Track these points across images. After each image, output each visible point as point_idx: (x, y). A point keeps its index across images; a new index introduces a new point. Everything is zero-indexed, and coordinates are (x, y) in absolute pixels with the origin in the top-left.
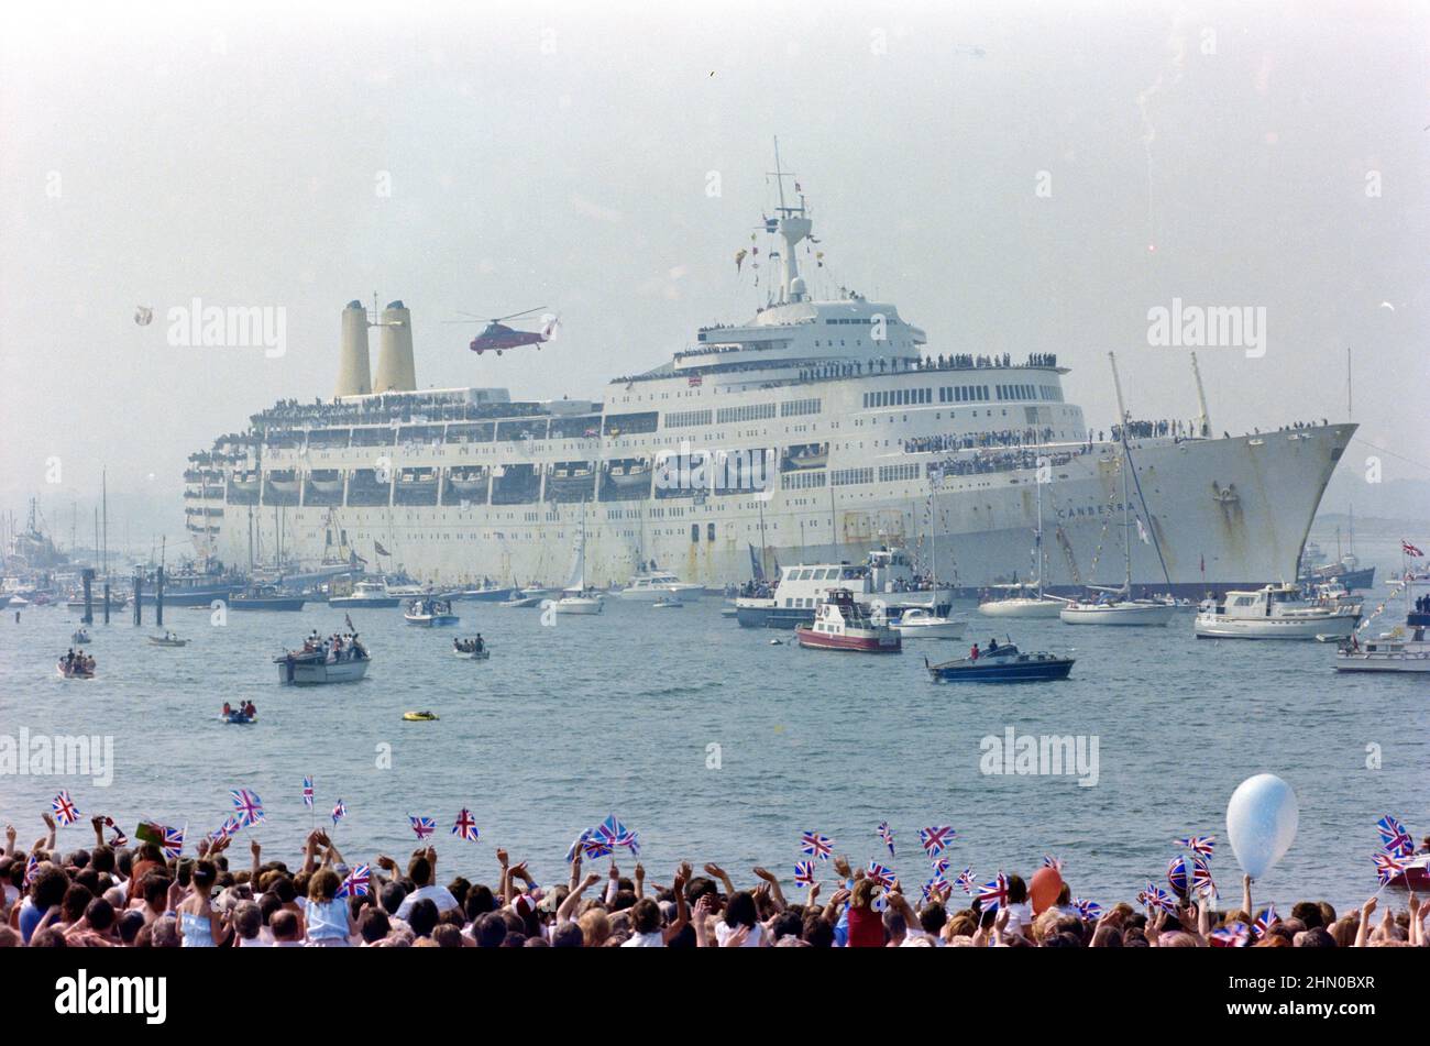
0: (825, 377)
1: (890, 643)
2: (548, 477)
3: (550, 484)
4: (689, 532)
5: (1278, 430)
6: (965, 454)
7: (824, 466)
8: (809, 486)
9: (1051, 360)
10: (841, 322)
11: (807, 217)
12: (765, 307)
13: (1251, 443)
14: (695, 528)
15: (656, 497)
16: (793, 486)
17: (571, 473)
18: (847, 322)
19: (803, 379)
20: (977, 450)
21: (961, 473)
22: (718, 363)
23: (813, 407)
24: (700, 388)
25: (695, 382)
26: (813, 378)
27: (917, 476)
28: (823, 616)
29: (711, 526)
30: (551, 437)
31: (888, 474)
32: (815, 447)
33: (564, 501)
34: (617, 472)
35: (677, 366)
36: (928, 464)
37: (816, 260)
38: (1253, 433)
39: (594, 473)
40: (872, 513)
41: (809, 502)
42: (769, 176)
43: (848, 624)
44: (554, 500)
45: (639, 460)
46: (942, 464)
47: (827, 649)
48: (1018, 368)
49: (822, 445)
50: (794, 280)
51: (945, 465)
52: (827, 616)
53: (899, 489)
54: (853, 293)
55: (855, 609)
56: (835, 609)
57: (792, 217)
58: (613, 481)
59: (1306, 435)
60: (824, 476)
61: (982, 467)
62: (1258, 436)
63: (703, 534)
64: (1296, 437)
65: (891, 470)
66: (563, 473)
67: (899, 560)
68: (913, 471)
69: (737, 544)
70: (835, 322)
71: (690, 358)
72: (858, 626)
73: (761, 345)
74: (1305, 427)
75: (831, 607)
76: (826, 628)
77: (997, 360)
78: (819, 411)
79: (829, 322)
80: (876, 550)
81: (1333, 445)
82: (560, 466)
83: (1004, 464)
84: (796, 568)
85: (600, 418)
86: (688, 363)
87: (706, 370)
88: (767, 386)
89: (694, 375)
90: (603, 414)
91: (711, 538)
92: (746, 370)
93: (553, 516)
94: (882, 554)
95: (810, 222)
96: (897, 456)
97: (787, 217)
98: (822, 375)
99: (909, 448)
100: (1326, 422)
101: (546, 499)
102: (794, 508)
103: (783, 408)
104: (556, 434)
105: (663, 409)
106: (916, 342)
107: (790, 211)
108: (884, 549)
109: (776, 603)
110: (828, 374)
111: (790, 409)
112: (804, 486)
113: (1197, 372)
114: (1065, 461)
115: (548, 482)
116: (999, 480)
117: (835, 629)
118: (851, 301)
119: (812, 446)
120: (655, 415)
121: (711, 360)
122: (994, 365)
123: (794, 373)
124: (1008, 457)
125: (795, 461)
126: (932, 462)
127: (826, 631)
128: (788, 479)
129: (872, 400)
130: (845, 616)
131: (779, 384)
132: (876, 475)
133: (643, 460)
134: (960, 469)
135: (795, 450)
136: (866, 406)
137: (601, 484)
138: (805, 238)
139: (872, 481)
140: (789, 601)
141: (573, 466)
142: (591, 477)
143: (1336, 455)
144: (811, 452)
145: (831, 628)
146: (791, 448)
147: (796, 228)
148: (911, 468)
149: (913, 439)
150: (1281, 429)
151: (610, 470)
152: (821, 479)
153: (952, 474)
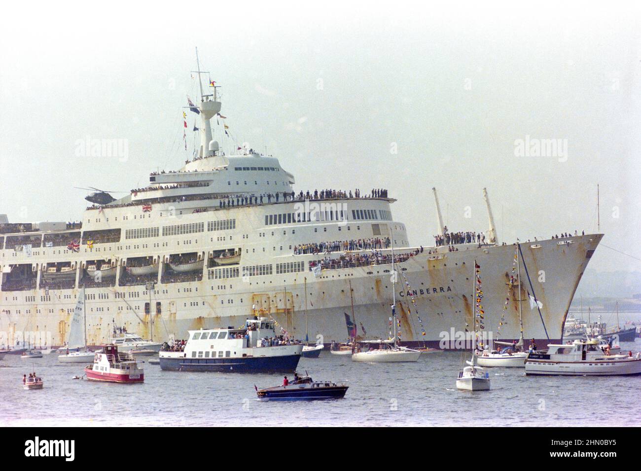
0: (238, 205)
1: (136, 378)
2: (42, 272)
3: (43, 277)
4: (143, 307)
5: (551, 238)
6: (336, 255)
7: (237, 264)
8: (228, 277)
9: (384, 194)
10: (244, 169)
11: (218, 100)
12: (191, 159)
13: (533, 247)
14: (147, 305)
15: (120, 285)
16: (216, 277)
17: (58, 270)
18: (248, 169)
19: (222, 206)
20: (343, 252)
21: (333, 267)
22: (162, 196)
23: (230, 225)
24: (150, 213)
25: (147, 209)
26: (229, 206)
27: (303, 270)
28: (98, 361)
29: (159, 304)
30: (44, 246)
31: (282, 268)
32: (232, 251)
33: (54, 288)
34: (91, 268)
35: (133, 198)
36: (310, 262)
37: (224, 129)
38: (533, 240)
39: (76, 269)
40: (271, 294)
41: (228, 287)
42: (193, 73)
43: (112, 366)
44: (47, 288)
45: (107, 261)
46: (319, 262)
47: (100, 381)
48: (366, 199)
49: (237, 250)
50: (211, 142)
51: (322, 262)
52: (100, 361)
53: (289, 278)
54: (251, 150)
55: (116, 357)
56: (104, 357)
57: (208, 100)
58: (88, 275)
59: (570, 241)
60: (238, 270)
61: (347, 263)
62: (536, 243)
63: (153, 308)
64: (563, 243)
65: (285, 266)
66: (53, 270)
67: (267, 325)
68: (299, 267)
69: (177, 315)
70: (240, 169)
71: (143, 193)
72: (117, 367)
73: (191, 185)
74: (568, 236)
75: (103, 355)
76: (99, 368)
77: (350, 194)
78: (234, 227)
79: (236, 169)
80: (251, 319)
81: (587, 248)
82: (51, 265)
83: (363, 262)
84: (198, 331)
85: (80, 232)
86: (141, 196)
87: (155, 201)
88: (198, 211)
89: (147, 204)
90: (82, 230)
91: (159, 311)
92: (182, 200)
93: (46, 298)
94: (254, 321)
95: (220, 104)
96: (289, 257)
97: (205, 101)
98: (235, 203)
99: (297, 251)
100: (583, 233)
101: (40, 287)
102: (216, 291)
103: (209, 226)
104: (48, 244)
105: (124, 227)
106: (291, 183)
107: (207, 97)
108: (256, 318)
109: (185, 355)
110: (240, 203)
111: (213, 226)
112: (224, 277)
113: (487, 201)
114: (405, 260)
115: (42, 276)
116: (359, 272)
117: (104, 369)
118: (250, 156)
119: (229, 250)
120: (118, 231)
121: (158, 194)
122: (349, 197)
123: (216, 202)
124: (365, 257)
125: (216, 260)
126: (312, 260)
127: (99, 371)
128: (213, 272)
129: (271, 220)
130: (110, 361)
131: (205, 210)
132: (274, 270)
133: (110, 260)
134: (333, 265)
135: (217, 253)
136: (267, 224)
137: (79, 277)
138: (216, 115)
139: (271, 273)
140: (194, 353)
141: (60, 265)
142: (73, 272)
143: (589, 254)
144: (228, 255)
145: (102, 369)
146: (215, 252)
147: (211, 109)
148: (299, 265)
149: (300, 245)
150: (553, 237)
151: (87, 268)
152: (236, 272)
153: (327, 268)
